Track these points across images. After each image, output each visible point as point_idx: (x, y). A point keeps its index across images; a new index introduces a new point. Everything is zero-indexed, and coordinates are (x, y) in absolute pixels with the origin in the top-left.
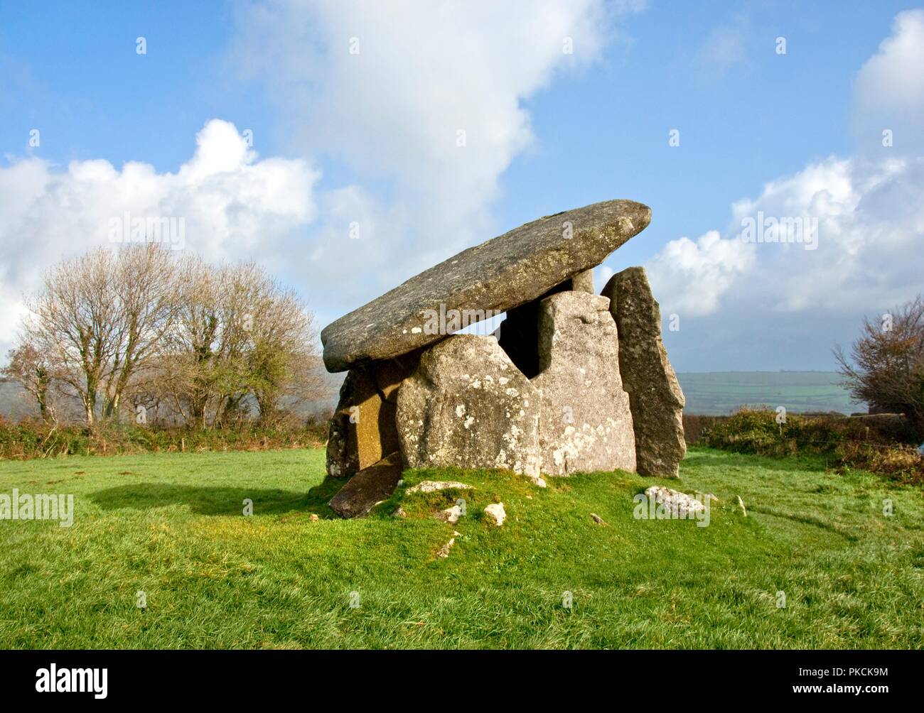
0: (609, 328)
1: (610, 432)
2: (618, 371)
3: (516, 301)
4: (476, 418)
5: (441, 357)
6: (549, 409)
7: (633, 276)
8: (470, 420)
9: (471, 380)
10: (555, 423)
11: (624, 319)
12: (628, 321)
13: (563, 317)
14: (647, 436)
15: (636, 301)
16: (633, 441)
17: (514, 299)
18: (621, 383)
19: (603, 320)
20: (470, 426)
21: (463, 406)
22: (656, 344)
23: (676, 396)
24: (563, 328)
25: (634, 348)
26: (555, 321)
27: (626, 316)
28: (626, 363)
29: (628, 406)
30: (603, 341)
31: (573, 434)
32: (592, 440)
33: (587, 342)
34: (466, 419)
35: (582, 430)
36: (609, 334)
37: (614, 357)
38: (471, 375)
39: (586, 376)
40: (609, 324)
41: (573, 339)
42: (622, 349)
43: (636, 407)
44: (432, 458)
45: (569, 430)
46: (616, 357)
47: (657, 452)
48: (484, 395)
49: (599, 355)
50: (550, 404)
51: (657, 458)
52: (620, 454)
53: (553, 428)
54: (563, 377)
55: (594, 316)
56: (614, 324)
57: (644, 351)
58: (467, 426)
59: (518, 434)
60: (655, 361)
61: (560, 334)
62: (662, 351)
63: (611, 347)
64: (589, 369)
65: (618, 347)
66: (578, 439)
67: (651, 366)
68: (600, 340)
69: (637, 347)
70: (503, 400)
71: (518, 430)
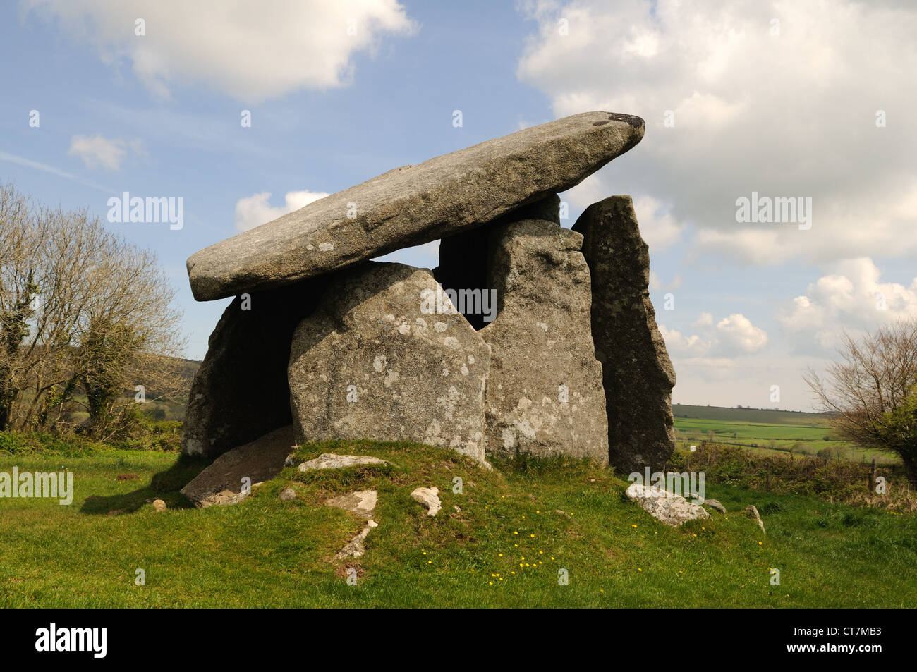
0: (581, 273)
1: (576, 412)
2: (590, 333)
3: (462, 222)
4: (401, 374)
5: (356, 290)
6: (498, 372)
7: (616, 208)
8: (393, 376)
9: (397, 323)
10: (506, 393)
11: (599, 264)
12: (606, 267)
13: (522, 252)
14: (623, 423)
15: (618, 241)
16: (606, 427)
17: (460, 219)
18: (593, 348)
19: (574, 262)
20: (393, 384)
21: (384, 357)
22: (641, 299)
23: (665, 371)
24: (521, 266)
25: (612, 304)
26: (512, 256)
27: (603, 261)
28: (600, 322)
29: (601, 380)
30: (572, 291)
31: (530, 408)
32: (553, 419)
33: (551, 289)
34: (387, 374)
35: (541, 404)
36: (581, 282)
37: (586, 313)
38: (397, 316)
39: (548, 335)
40: (580, 268)
41: (534, 283)
42: (595, 305)
43: (610, 383)
44: (337, 425)
45: (524, 402)
46: (587, 313)
47: (635, 445)
48: (414, 343)
49: (566, 308)
50: (500, 367)
51: (636, 453)
52: (589, 442)
53: (503, 398)
54: (518, 331)
55: (563, 255)
56: (587, 270)
57: (624, 308)
58: (388, 384)
59: (458, 399)
60: (638, 323)
61: (517, 274)
62: (649, 309)
63: (582, 300)
64: (551, 325)
65: (591, 300)
66: (535, 416)
67: (633, 329)
68: (568, 288)
69: (616, 302)
70: (440, 352)
71: (459, 394)
